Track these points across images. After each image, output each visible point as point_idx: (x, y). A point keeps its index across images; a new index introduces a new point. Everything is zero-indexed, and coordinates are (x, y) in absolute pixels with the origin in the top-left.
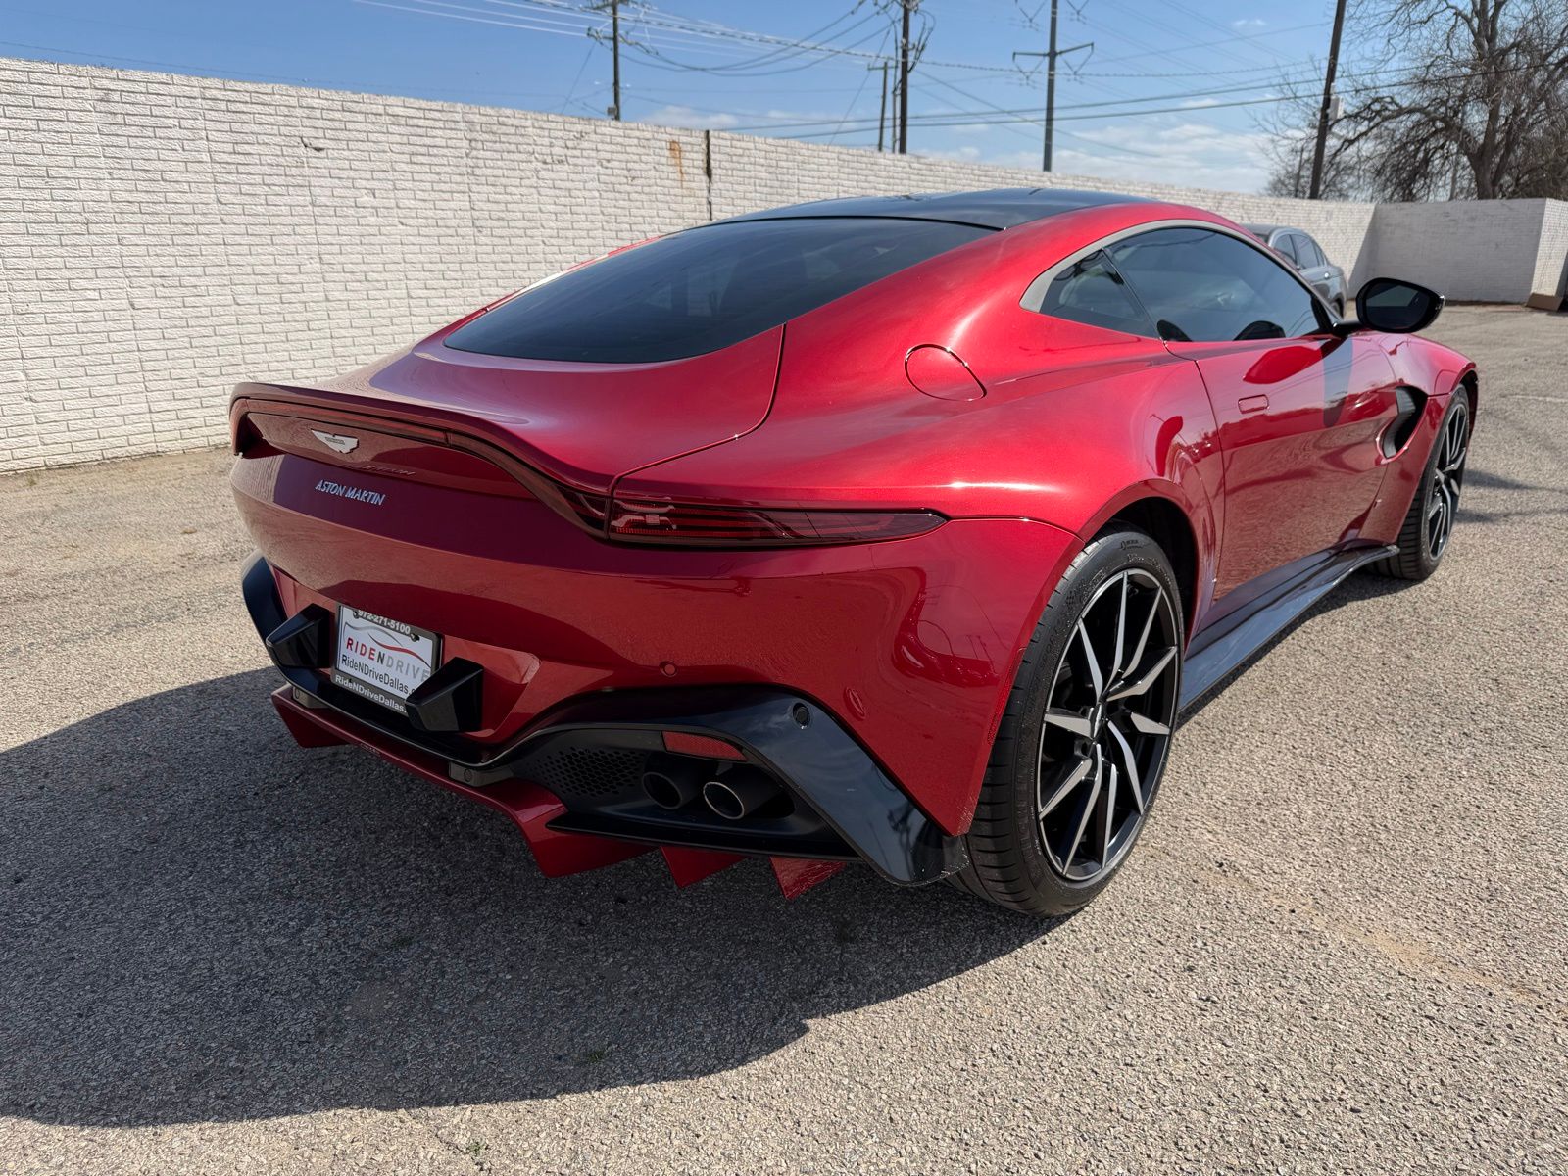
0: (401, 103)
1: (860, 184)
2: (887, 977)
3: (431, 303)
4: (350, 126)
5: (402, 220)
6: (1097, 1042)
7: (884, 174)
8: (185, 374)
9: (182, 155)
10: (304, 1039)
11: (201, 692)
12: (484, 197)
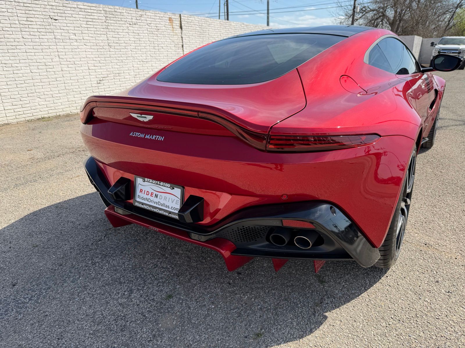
0: (82, 4)
1: (227, 31)
2: (343, 294)
3: (96, 71)
4: (66, 12)
5: (85, 44)
6: (423, 311)
7: (233, 28)
8: (15, 96)
9: (9, 22)
10: (149, 339)
11: (57, 207)
12: (111, 36)
